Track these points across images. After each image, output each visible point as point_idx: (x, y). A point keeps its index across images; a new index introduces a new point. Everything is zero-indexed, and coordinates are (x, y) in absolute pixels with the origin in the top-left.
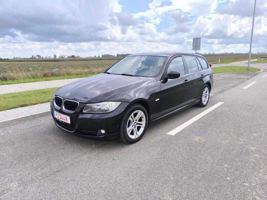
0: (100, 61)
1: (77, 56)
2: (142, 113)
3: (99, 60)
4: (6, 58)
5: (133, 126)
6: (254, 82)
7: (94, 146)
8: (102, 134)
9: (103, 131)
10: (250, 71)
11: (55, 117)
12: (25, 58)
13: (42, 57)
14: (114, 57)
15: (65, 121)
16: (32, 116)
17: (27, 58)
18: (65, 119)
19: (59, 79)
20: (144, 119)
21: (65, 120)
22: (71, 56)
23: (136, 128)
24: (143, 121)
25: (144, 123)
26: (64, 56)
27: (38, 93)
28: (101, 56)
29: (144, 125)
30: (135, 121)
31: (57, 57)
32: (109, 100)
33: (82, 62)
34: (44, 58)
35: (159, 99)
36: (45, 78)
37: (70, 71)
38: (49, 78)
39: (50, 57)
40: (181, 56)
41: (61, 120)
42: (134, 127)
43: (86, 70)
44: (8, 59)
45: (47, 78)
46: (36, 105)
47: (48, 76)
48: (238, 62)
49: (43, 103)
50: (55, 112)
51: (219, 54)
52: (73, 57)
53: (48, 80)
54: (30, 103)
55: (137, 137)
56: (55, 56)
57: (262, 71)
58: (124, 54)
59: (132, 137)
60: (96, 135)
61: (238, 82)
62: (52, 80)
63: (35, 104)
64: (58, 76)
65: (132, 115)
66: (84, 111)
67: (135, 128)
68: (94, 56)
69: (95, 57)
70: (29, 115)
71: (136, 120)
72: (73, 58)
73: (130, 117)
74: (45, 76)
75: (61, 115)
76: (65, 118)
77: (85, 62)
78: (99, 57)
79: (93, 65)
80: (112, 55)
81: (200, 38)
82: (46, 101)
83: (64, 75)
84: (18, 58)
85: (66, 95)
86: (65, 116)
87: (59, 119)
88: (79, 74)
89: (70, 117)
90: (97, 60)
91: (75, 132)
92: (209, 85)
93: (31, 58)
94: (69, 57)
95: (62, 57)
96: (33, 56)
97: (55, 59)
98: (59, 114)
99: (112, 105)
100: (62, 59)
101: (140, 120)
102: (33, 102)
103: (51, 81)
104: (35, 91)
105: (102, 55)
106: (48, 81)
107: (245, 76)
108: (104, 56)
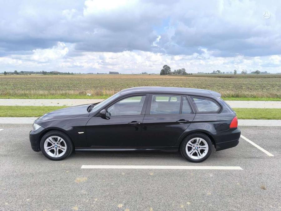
2: (62, 140)
4: (191, 73)
5: (53, 147)
12: (206, 74)
17: (208, 73)
23: (57, 150)
25: (65, 148)
29: (65, 150)
30: (56, 144)
42: (55, 148)
44: (192, 74)
52: (257, 72)
56: (235, 72)
59: (52, 155)
65: (50, 138)
72: (256, 74)
84: (201, 73)
93: (212, 73)
94: (253, 73)
95: (244, 73)
96: (215, 71)
100: (243, 75)
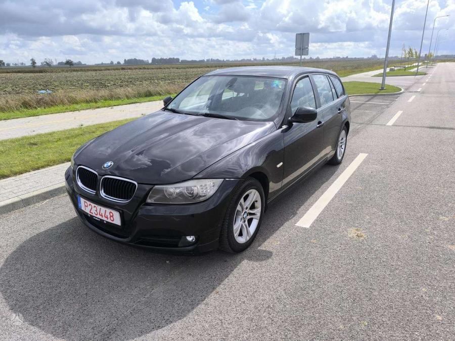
0: (122, 72)
1: (76, 62)
2: (257, 193)
3: (119, 69)
5: (241, 219)
6: (399, 113)
7: (167, 262)
8: (190, 244)
9: (190, 239)
10: (386, 91)
11: (83, 208)
13: (8, 65)
14: (147, 63)
15: (109, 220)
16: (22, 200)
18: (109, 217)
19: (56, 113)
20: (259, 205)
21: (107, 217)
22: (64, 61)
23: (246, 222)
24: (257, 208)
25: (258, 211)
26: (52, 62)
27: (22, 146)
28: (122, 62)
29: (259, 215)
30: (245, 210)
31: (38, 64)
32: (200, 176)
33: (89, 73)
34: (11, 65)
35: (281, 164)
36: (25, 110)
37: (72, 95)
38: (34, 111)
39: (22, 64)
40: (308, 76)
41: (99, 216)
42: (243, 220)
43: (104, 92)
45: (31, 111)
46: (24, 175)
47: (30, 106)
48: (361, 74)
49: (38, 169)
50: (82, 200)
51: (327, 58)
52: (69, 63)
53: (34, 115)
54: (11, 171)
55: (248, 238)
56: (34, 63)
57: (403, 90)
58: (165, 58)
59: (241, 240)
60: (177, 246)
61: (374, 113)
62: (42, 115)
63: (22, 173)
64: (52, 105)
65: (242, 200)
66: (149, 201)
67: (244, 222)
68: (109, 62)
69: (112, 63)
70: (16, 199)
71: (247, 208)
72: (68, 66)
73: (239, 206)
74: (26, 105)
75: (99, 207)
76: (108, 214)
77: (94, 73)
78: (119, 63)
79: (112, 81)
80: (143, 60)
81: (308, 34)
82: (43, 164)
83: (62, 103)
85: (105, 165)
86: (108, 210)
87: (94, 215)
88: (91, 101)
89: (120, 213)
90: (117, 69)
91: (131, 241)
92: (347, 125)
94: (61, 63)
95: (46, 62)
97: (34, 67)
98: (93, 205)
99: (206, 185)
101: (253, 207)
102: (16, 169)
103: (40, 117)
104: (13, 141)
105: (125, 60)
106: (34, 117)
107: (381, 101)
108: (128, 62)
